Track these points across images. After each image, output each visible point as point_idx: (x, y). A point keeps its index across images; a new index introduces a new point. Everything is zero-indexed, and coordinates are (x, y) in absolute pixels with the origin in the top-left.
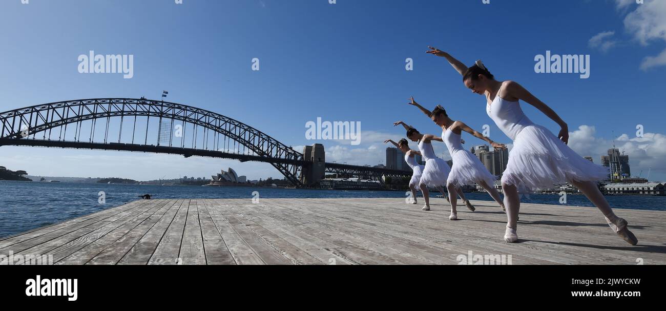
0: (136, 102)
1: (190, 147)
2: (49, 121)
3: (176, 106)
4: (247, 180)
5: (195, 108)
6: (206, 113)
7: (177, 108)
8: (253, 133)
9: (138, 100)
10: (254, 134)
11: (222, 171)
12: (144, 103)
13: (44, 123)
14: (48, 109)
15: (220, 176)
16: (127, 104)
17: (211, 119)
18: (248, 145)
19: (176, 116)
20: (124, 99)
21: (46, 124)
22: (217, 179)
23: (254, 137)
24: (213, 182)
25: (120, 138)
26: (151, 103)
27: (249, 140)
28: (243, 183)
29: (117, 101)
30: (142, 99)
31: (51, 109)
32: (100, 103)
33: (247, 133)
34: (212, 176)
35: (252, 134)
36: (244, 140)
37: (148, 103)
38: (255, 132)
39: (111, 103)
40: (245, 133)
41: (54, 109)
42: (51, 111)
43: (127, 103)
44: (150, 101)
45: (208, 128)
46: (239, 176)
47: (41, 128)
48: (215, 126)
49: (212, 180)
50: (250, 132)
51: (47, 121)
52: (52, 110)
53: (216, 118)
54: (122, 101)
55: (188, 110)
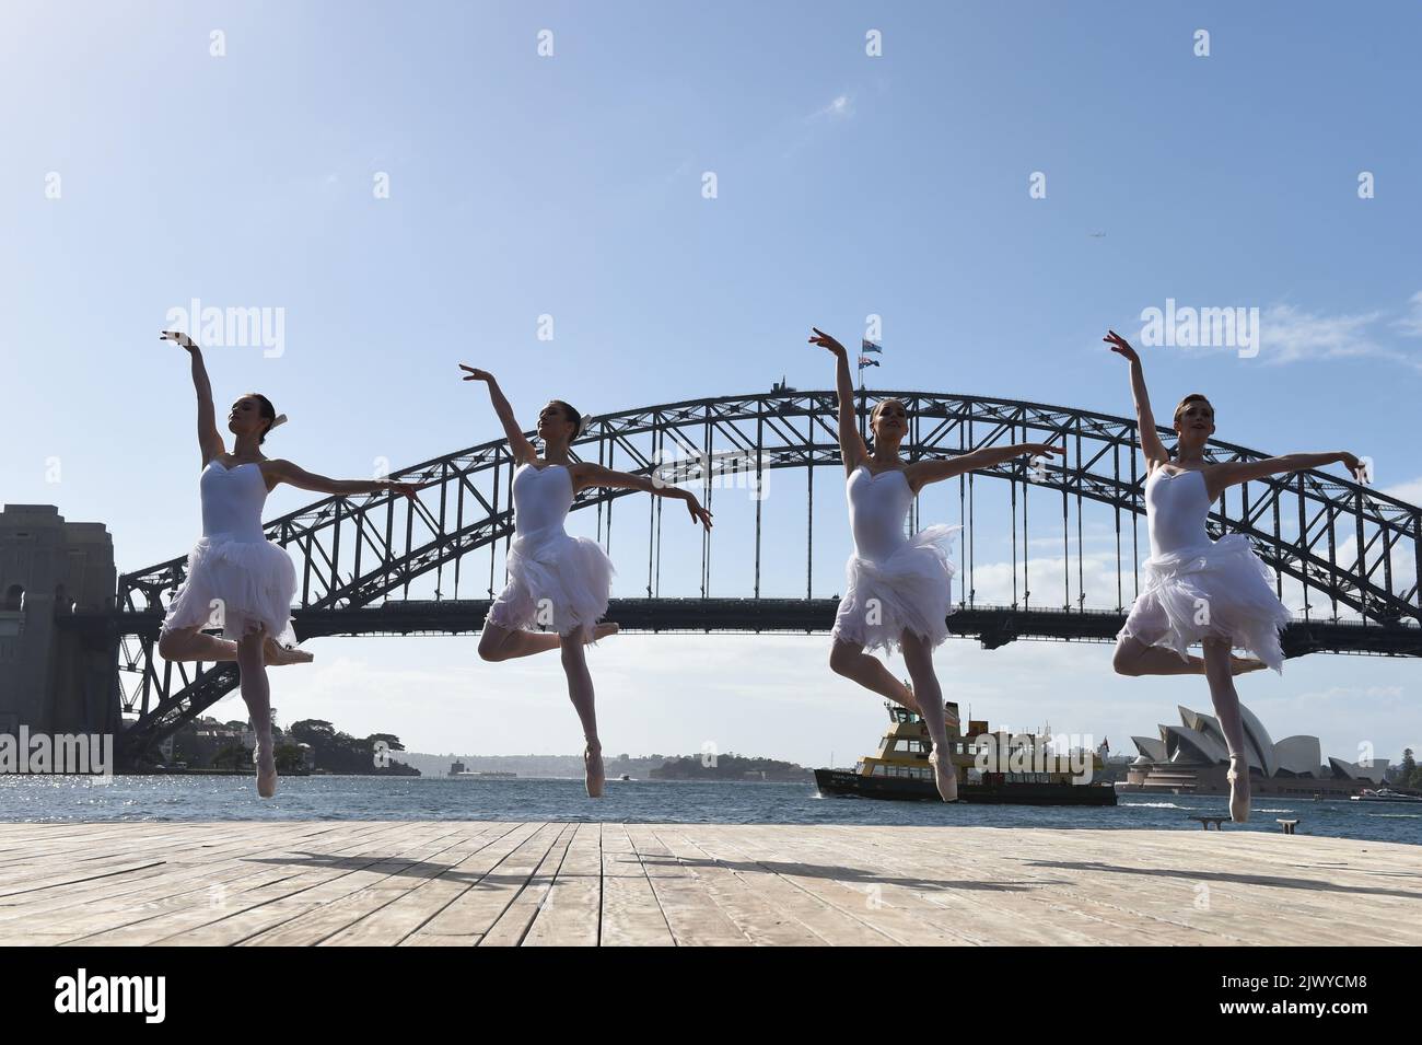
0: (753, 407)
1: (1005, 602)
2: (450, 528)
3: (923, 405)
4: (1325, 762)
5: (1008, 403)
6: (1061, 421)
7: (928, 413)
8: (1323, 499)
9: (761, 398)
10: (1330, 504)
11: (1184, 713)
12: (788, 410)
13: (433, 538)
14: (445, 479)
15: (1172, 737)
16: (723, 424)
17: (1091, 447)
18: (1297, 564)
19: (925, 450)
20: (709, 403)
21: (442, 540)
22: (1160, 755)
23: (1332, 517)
24: (1144, 769)
25: (706, 575)
26: (816, 405)
27: (1303, 539)
28: (1308, 775)
29: (683, 415)
30: (780, 391)
31: (452, 477)
32: (622, 433)
33: (1288, 500)
34: (1137, 742)
35: (1314, 507)
36: (1276, 540)
37: (805, 404)
38: (1332, 494)
39: (663, 428)
40: (1275, 500)
41: (462, 476)
42: (453, 485)
43: (721, 417)
44: (812, 395)
45: (1080, 492)
46: (1275, 741)
47: (425, 559)
48: (1116, 483)
49: (1139, 759)
50: (1302, 495)
51: (441, 527)
52: (457, 481)
53: (1115, 442)
54: (701, 412)
55: (979, 419)
